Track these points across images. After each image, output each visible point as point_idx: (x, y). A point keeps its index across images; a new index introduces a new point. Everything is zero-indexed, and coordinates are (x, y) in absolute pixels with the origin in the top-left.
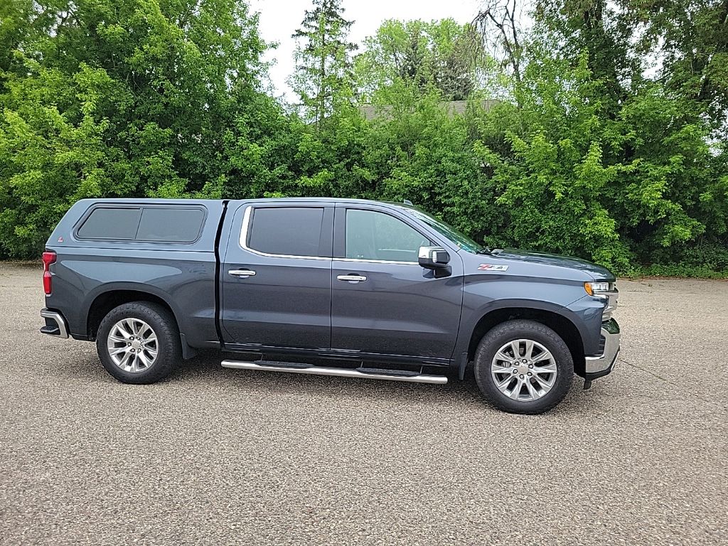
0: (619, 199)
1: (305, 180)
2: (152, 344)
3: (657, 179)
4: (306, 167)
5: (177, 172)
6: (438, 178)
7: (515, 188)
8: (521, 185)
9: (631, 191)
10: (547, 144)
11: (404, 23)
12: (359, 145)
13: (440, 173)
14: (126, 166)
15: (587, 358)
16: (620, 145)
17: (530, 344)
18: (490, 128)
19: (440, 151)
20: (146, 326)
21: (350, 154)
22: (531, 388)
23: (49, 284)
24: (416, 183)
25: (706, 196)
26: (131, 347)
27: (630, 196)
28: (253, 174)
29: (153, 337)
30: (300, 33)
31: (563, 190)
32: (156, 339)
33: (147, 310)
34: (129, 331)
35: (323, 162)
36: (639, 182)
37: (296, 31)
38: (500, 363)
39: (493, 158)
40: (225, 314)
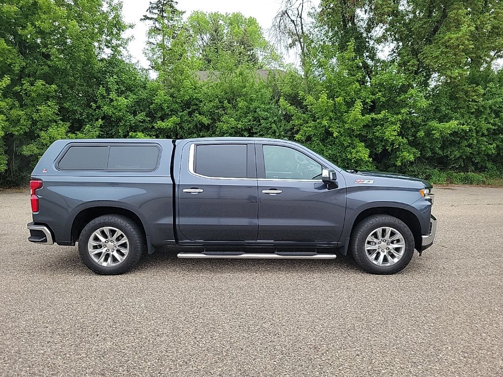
0: (370, 136)
1: (160, 124)
2: (124, 245)
3: (393, 123)
4: (159, 114)
5: (61, 118)
6: (255, 123)
7: (307, 129)
8: (310, 127)
9: (378, 131)
10: (328, 101)
11: (207, 14)
12: (197, 99)
13: (256, 119)
14: (21, 113)
15: (423, 237)
16: (372, 102)
17: (389, 230)
18: (287, 89)
19: (255, 104)
20: (119, 232)
21: (190, 105)
22: (389, 258)
23: (36, 205)
24: (239, 126)
25: (421, 134)
26: (106, 249)
27: (377, 134)
28: (120, 119)
29: (125, 240)
30: (146, 18)
31: (338, 130)
32: (127, 241)
33: (119, 220)
34: (105, 236)
35: (172, 111)
36: (382, 125)
37: (144, 16)
38: (369, 243)
39: (292, 109)
40: (181, 221)
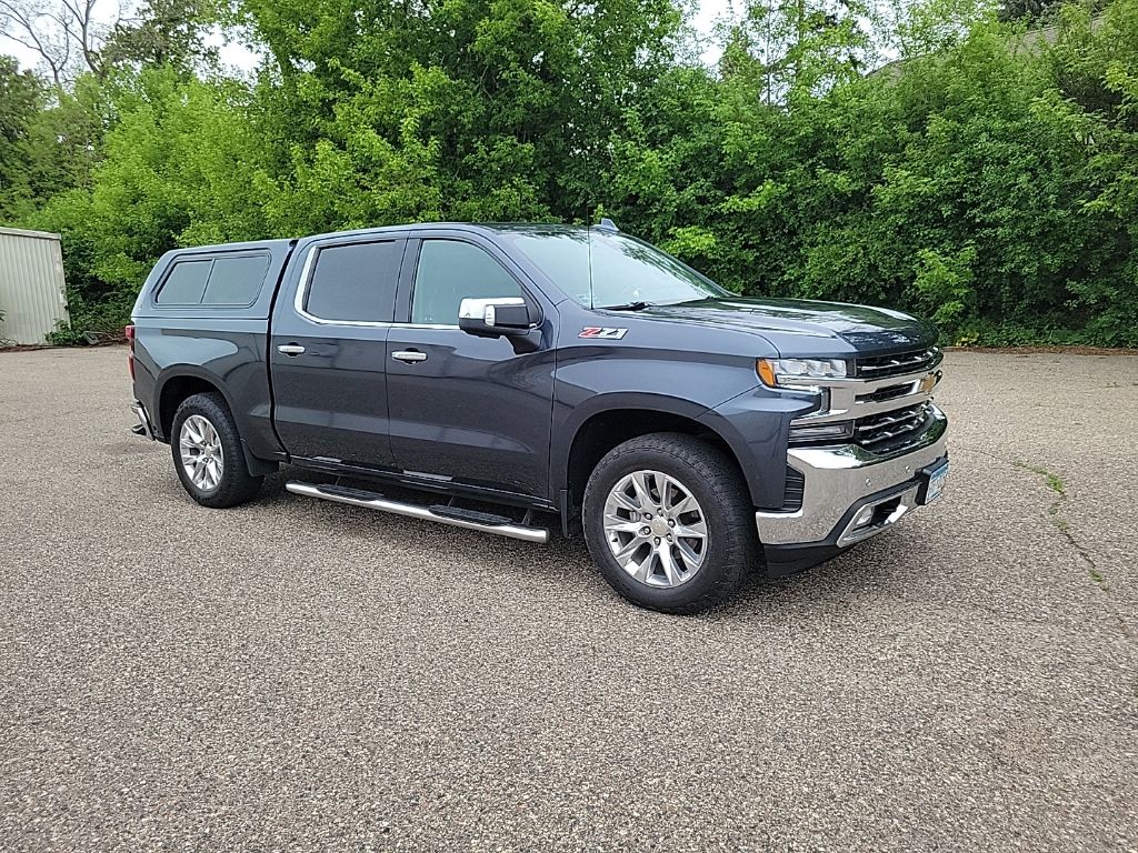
1: (733, 203)
2: (218, 452)
4: (741, 180)
13: (977, 164)
15: (758, 514)
17: (661, 479)
22: (668, 564)
23: (133, 368)
32: (220, 444)
33: (208, 404)
38: (623, 512)
40: (281, 413)
